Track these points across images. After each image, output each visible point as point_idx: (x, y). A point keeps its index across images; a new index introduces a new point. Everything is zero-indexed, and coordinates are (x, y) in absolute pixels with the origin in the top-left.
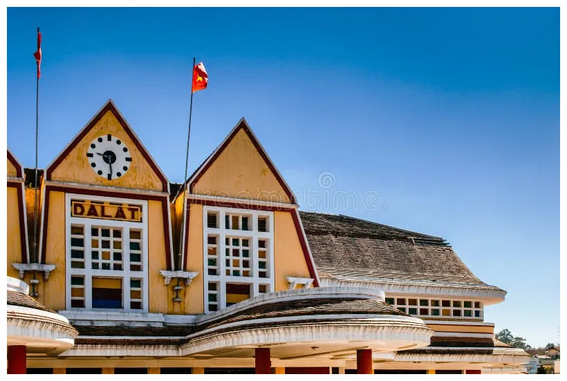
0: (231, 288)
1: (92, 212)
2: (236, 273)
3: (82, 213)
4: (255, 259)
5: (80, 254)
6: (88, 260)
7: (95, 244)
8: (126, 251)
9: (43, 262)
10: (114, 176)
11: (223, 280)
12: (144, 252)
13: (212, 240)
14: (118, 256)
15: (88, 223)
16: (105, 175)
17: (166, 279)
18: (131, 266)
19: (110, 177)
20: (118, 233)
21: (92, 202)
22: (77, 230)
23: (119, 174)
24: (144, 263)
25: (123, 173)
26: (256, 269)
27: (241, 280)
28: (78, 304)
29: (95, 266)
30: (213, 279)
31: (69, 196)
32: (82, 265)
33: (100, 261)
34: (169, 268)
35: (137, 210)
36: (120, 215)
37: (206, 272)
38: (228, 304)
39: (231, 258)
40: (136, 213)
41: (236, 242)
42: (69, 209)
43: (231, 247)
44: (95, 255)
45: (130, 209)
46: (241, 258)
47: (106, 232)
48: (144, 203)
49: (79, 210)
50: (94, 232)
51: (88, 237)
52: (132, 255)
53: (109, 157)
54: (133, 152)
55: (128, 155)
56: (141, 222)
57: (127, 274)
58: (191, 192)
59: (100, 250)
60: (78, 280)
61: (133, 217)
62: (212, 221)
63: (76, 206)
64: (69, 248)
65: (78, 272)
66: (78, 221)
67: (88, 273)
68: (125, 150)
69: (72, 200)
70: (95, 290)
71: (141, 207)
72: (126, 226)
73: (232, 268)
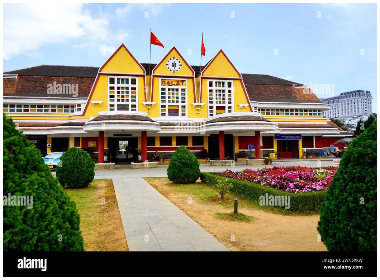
0: (218, 108)
1: (168, 84)
2: (220, 102)
3: (165, 84)
4: (226, 97)
5: (165, 98)
6: (167, 99)
7: (169, 94)
8: (180, 96)
9: (152, 101)
10: (176, 71)
11: (215, 105)
12: (186, 96)
13: (211, 91)
14: (177, 98)
15: (167, 87)
16: (172, 71)
17: (194, 106)
18: (182, 101)
19: (174, 71)
20: (177, 90)
21: (168, 80)
22: (163, 89)
23: (177, 70)
24: (186, 100)
25: (179, 70)
26: (227, 101)
27: (222, 105)
28: (163, 114)
29: (169, 102)
30: (211, 105)
31: (161, 78)
32: (165, 101)
33: (171, 100)
34: (195, 102)
35: (184, 82)
36: (178, 84)
37: (209, 102)
38: (217, 114)
39: (218, 97)
40: (183, 83)
41: (220, 91)
42: (160, 82)
43: (218, 93)
44: (169, 97)
45: (181, 82)
46: (222, 97)
47: (173, 90)
48: (186, 80)
49: (164, 83)
50: (169, 90)
51: (167, 91)
52: (182, 97)
53: (174, 65)
54: (182, 63)
55: (180, 64)
56: (185, 86)
57: (180, 104)
58: (203, 75)
59: (171, 96)
60: (164, 106)
61: (182, 84)
62: (211, 84)
63: (163, 81)
64: (161, 96)
65: (164, 104)
66: (163, 87)
67: (167, 104)
68: (179, 62)
69: (161, 80)
70: (169, 110)
71: (185, 81)
72: (180, 88)
73: (218, 101)
